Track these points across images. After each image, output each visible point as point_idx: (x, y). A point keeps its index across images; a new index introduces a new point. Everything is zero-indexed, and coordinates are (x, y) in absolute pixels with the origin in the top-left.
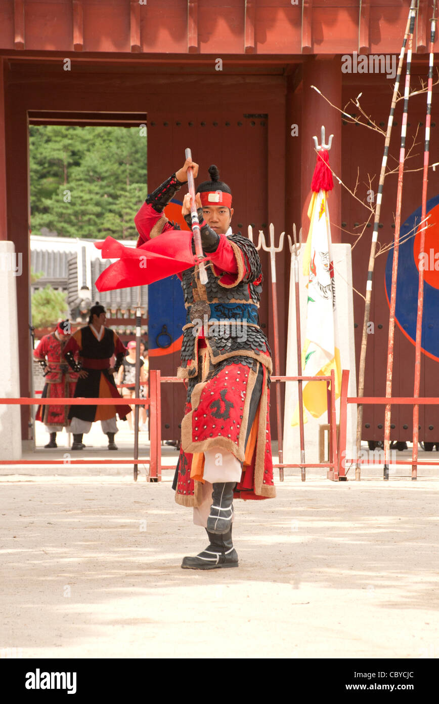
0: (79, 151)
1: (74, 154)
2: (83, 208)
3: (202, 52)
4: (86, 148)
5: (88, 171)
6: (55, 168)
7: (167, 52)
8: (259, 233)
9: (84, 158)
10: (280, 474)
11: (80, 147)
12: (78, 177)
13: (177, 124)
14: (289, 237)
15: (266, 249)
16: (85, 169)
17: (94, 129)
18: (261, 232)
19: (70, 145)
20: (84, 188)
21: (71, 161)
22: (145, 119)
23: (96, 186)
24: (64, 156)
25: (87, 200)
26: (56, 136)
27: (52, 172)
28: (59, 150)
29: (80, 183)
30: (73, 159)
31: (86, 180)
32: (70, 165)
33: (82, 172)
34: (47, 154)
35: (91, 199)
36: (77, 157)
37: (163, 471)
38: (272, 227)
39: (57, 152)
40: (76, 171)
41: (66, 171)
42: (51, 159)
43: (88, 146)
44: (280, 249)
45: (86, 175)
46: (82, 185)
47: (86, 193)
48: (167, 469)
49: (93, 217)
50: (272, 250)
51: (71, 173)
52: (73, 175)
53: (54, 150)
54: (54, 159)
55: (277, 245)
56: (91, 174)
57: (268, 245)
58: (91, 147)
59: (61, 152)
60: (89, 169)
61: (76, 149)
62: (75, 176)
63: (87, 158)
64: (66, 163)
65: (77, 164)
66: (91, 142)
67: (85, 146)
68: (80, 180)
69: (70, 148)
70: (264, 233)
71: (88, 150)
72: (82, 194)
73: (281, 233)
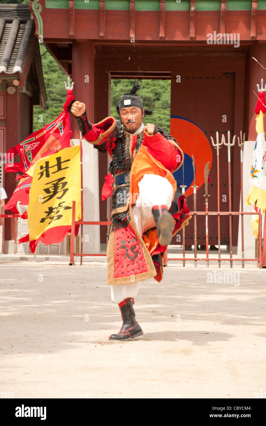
0: (159, 92)
1: (157, 94)
2: (160, 122)
3: (197, 40)
4: (163, 91)
5: (164, 103)
6: (147, 102)
7: (179, 40)
8: (222, 136)
9: (162, 96)
10: (231, 264)
11: (159, 90)
12: (158, 106)
13: (187, 78)
14: (238, 138)
15: (225, 144)
16: (162, 102)
17: (167, 81)
18: (223, 135)
19: (155, 89)
20: (161, 112)
21: (155, 98)
22: (170, 75)
23: (168, 111)
24: (151, 95)
25: (163, 118)
26: (147, 85)
27: (145, 104)
28: (149, 92)
29: (159, 109)
30: (156, 97)
31: (162, 108)
32: (155, 100)
33: (161, 104)
34: (143, 95)
35: (165, 118)
36: (158, 96)
37: (168, 261)
38: (229, 132)
39: (148, 93)
40: (157, 104)
41: (152, 104)
42: (145, 97)
43: (164, 91)
44: (233, 144)
45: (163, 105)
46: (160, 110)
47: (162, 115)
48: (171, 260)
49: (166, 127)
50: (229, 145)
51: (155, 104)
52: (156, 105)
53: (146, 92)
54: (146, 97)
55: (231, 142)
56: (165, 104)
57: (227, 142)
58: (165, 91)
59: (150, 93)
60: (164, 102)
61: (158, 92)
62: (157, 106)
63: (163, 96)
64: (152, 99)
65: (158, 99)
66: (165, 88)
67: (162, 90)
68: (160, 108)
69: (155, 91)
70: (224, 136)
71: (164, 92)
72: (160, 115)
73: (234, 135)
